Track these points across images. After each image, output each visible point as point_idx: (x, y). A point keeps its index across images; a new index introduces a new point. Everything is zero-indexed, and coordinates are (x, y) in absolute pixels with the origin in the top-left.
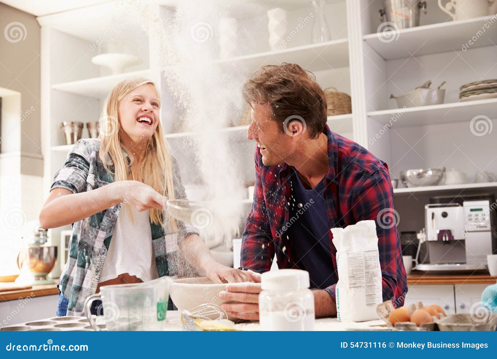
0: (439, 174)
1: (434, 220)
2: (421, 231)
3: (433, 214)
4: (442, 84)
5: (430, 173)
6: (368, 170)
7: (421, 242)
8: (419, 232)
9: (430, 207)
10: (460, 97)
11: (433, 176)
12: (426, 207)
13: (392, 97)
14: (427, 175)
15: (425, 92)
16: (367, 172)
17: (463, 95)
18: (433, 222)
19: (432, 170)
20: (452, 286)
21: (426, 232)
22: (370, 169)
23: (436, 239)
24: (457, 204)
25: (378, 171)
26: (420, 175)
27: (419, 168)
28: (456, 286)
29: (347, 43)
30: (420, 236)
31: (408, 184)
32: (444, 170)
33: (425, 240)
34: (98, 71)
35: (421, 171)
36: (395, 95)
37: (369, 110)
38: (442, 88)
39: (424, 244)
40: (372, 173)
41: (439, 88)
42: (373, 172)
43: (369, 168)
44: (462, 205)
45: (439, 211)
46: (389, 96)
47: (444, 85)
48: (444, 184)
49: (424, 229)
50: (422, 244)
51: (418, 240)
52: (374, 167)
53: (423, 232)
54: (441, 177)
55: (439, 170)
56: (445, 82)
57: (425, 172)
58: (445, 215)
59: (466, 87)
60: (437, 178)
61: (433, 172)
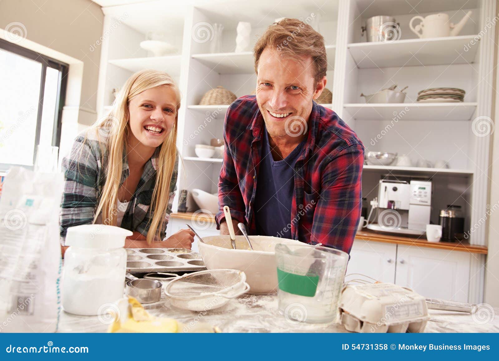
0: (393, 157)
1: (387, 192)
2: (374, 199)
3: (386, 188)
4: (405, 88)
5: (386, 156)
6: (346, 141)
7: (373, 207)
8: (373, 200)
9: (383, 182)
10: (418, 100)
11: (388, 158)
12: (381, 181)
13: (362, 95)
14: (383, 157)
15: (391, 92)
16: (345, 143)
17: (421, 98)
18: (385, 193)
19: (388, 153)
20: (396, 245)
21: (378, 201)
22: (349, 141)
23: (386, 207)
24: (405, 182)
25: (356, 144)
26: (378, 157)
27: (378, 151)
28: (399, 245)
29: (335, 49)
30: (373, 204)
31: (368, 163)
32: (396, 155)
33: (376, 206)
34: (146, 53)
35: (379, 153)
36: (364, 94)
37: (345, 103)
38: (403, 92)
39: (375, 210)
40: (349, 145)
41: (402, 91)
42: (351, 145)
43: (348, 139)
44: (409, 183)
45: (390, 186)
46: (360, 94)
47: (407, 89)
48: (395, 166)
49: (376, 198)
50: (374, 209)
51: (371, 206)
52: (353, 139)
53: (375, 200)
54: (394, 160)
55: (392, 154)
56: (407, 87)
57: (382, 155)
58: (395, 189)
59: (425, 92)
60: (390, 160)
61: (388, 156)
